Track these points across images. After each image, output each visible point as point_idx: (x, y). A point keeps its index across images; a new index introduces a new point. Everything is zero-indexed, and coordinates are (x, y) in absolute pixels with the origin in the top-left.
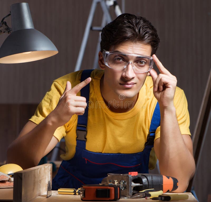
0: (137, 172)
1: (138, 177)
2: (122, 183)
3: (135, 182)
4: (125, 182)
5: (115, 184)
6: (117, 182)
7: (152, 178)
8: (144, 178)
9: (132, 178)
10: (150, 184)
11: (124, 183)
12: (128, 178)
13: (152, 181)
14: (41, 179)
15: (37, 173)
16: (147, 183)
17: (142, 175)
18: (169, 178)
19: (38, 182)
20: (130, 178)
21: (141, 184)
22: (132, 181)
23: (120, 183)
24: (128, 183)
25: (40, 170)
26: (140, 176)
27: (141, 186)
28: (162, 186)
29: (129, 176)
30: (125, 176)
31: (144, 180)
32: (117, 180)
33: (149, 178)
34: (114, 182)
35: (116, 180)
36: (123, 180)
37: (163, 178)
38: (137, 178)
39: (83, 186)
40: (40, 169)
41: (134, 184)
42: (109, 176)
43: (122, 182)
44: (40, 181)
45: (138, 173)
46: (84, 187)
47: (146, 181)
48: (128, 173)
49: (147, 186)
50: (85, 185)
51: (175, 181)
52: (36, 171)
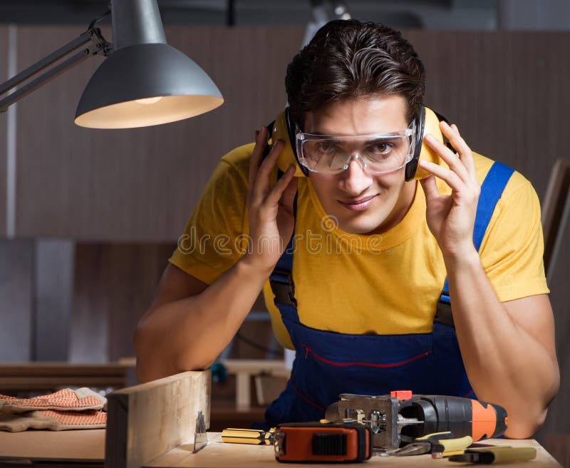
0: (410, 392)
1: (413, 403)
2: (374, 418)
3: (406, 416)
4: (381, 414)
5: (357, 418)
6: (362, 413)
7: (446, 406)
8: (427, 406)
9: (399, 405)
10: (442, 419)
11: (378, 418)
12: (388, 405)
13: (447, 412)
14: (181, 406)
15: (172, 392)
16: (434, 418)
17: (422, 399)
18: (486, 407)
19: (174, 414)
20: (394, 405)
21: (419, 420)
22: (399, 413)
23: (370, 418)
24: (389, 418)
25: (180, 384)
26: (419, 401)
27: (419, 424)
28: (470, 425)
29: (392, 401)
30: (381, 401)
31: (428, 410)
32: (362, 411)
33: (441, 406)
34: (355, 416)
35: (359, 409)
36: (376, 411)
37: (471, 405)
38: (410, 404)
39: (280, 425)
40: (179, 382)
41: (403, 421)
42: (342, 399)
43: (374, 414)
44: (179, 411)
45: (413, 393)
46: (282, 428)
47: (432, 412)
48: (390, 394)
49: (435, 424)
50: (286, 424)
51: (501, 414)
52: (168, 387)
